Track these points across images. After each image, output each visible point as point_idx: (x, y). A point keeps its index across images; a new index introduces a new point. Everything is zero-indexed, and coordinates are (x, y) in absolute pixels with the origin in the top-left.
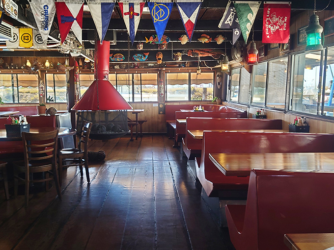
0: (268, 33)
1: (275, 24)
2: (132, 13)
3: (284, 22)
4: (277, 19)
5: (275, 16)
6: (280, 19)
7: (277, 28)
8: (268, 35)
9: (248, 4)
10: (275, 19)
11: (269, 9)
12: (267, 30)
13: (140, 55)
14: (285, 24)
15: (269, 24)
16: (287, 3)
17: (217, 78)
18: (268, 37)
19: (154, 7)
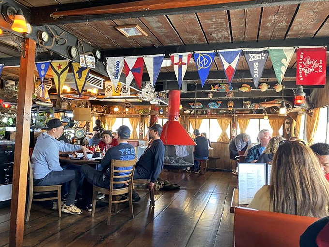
0: (301, 76)
1: (310, 66)
2: (180, 63)
3: (320, 65)
4: (311, 62)
5: (309, 59)
6: (314, 62)
7: (311, 70)
8: (301, 78)
9: (282, 50)
10: (309, 62)
11: (302, 53)
12: (301, 73)
13: (214, 103)
14: (321, 67)
15: (303, 67)
16: (322, 47)
17: (286, 124)
18: (302, 79)
19: (199, 58)
